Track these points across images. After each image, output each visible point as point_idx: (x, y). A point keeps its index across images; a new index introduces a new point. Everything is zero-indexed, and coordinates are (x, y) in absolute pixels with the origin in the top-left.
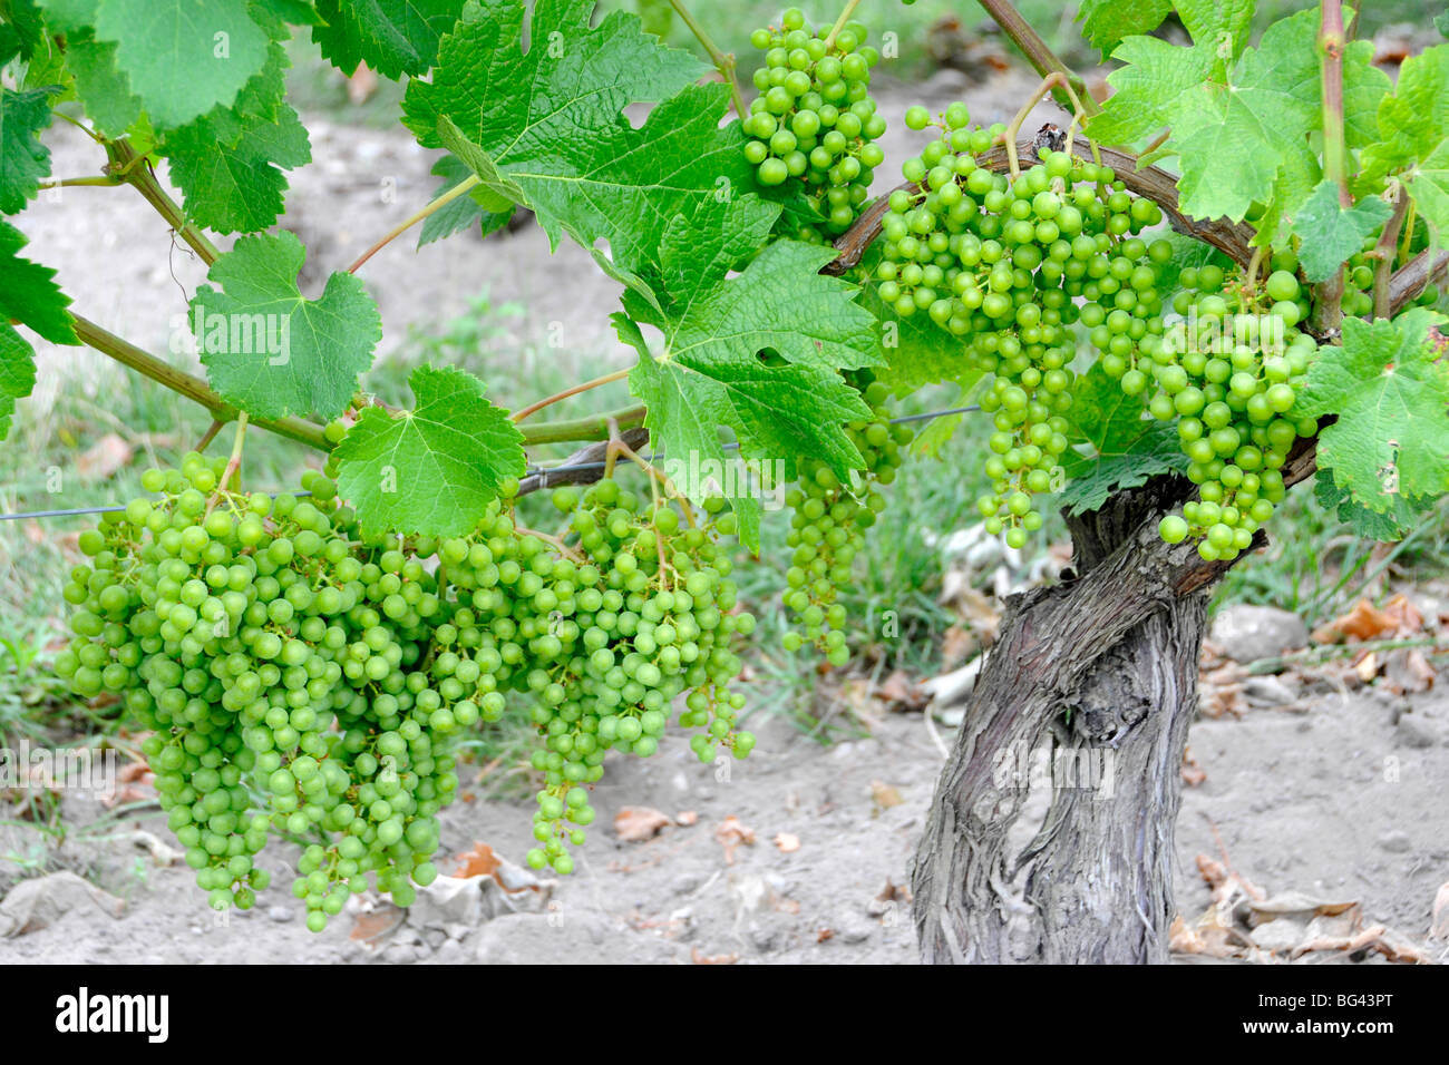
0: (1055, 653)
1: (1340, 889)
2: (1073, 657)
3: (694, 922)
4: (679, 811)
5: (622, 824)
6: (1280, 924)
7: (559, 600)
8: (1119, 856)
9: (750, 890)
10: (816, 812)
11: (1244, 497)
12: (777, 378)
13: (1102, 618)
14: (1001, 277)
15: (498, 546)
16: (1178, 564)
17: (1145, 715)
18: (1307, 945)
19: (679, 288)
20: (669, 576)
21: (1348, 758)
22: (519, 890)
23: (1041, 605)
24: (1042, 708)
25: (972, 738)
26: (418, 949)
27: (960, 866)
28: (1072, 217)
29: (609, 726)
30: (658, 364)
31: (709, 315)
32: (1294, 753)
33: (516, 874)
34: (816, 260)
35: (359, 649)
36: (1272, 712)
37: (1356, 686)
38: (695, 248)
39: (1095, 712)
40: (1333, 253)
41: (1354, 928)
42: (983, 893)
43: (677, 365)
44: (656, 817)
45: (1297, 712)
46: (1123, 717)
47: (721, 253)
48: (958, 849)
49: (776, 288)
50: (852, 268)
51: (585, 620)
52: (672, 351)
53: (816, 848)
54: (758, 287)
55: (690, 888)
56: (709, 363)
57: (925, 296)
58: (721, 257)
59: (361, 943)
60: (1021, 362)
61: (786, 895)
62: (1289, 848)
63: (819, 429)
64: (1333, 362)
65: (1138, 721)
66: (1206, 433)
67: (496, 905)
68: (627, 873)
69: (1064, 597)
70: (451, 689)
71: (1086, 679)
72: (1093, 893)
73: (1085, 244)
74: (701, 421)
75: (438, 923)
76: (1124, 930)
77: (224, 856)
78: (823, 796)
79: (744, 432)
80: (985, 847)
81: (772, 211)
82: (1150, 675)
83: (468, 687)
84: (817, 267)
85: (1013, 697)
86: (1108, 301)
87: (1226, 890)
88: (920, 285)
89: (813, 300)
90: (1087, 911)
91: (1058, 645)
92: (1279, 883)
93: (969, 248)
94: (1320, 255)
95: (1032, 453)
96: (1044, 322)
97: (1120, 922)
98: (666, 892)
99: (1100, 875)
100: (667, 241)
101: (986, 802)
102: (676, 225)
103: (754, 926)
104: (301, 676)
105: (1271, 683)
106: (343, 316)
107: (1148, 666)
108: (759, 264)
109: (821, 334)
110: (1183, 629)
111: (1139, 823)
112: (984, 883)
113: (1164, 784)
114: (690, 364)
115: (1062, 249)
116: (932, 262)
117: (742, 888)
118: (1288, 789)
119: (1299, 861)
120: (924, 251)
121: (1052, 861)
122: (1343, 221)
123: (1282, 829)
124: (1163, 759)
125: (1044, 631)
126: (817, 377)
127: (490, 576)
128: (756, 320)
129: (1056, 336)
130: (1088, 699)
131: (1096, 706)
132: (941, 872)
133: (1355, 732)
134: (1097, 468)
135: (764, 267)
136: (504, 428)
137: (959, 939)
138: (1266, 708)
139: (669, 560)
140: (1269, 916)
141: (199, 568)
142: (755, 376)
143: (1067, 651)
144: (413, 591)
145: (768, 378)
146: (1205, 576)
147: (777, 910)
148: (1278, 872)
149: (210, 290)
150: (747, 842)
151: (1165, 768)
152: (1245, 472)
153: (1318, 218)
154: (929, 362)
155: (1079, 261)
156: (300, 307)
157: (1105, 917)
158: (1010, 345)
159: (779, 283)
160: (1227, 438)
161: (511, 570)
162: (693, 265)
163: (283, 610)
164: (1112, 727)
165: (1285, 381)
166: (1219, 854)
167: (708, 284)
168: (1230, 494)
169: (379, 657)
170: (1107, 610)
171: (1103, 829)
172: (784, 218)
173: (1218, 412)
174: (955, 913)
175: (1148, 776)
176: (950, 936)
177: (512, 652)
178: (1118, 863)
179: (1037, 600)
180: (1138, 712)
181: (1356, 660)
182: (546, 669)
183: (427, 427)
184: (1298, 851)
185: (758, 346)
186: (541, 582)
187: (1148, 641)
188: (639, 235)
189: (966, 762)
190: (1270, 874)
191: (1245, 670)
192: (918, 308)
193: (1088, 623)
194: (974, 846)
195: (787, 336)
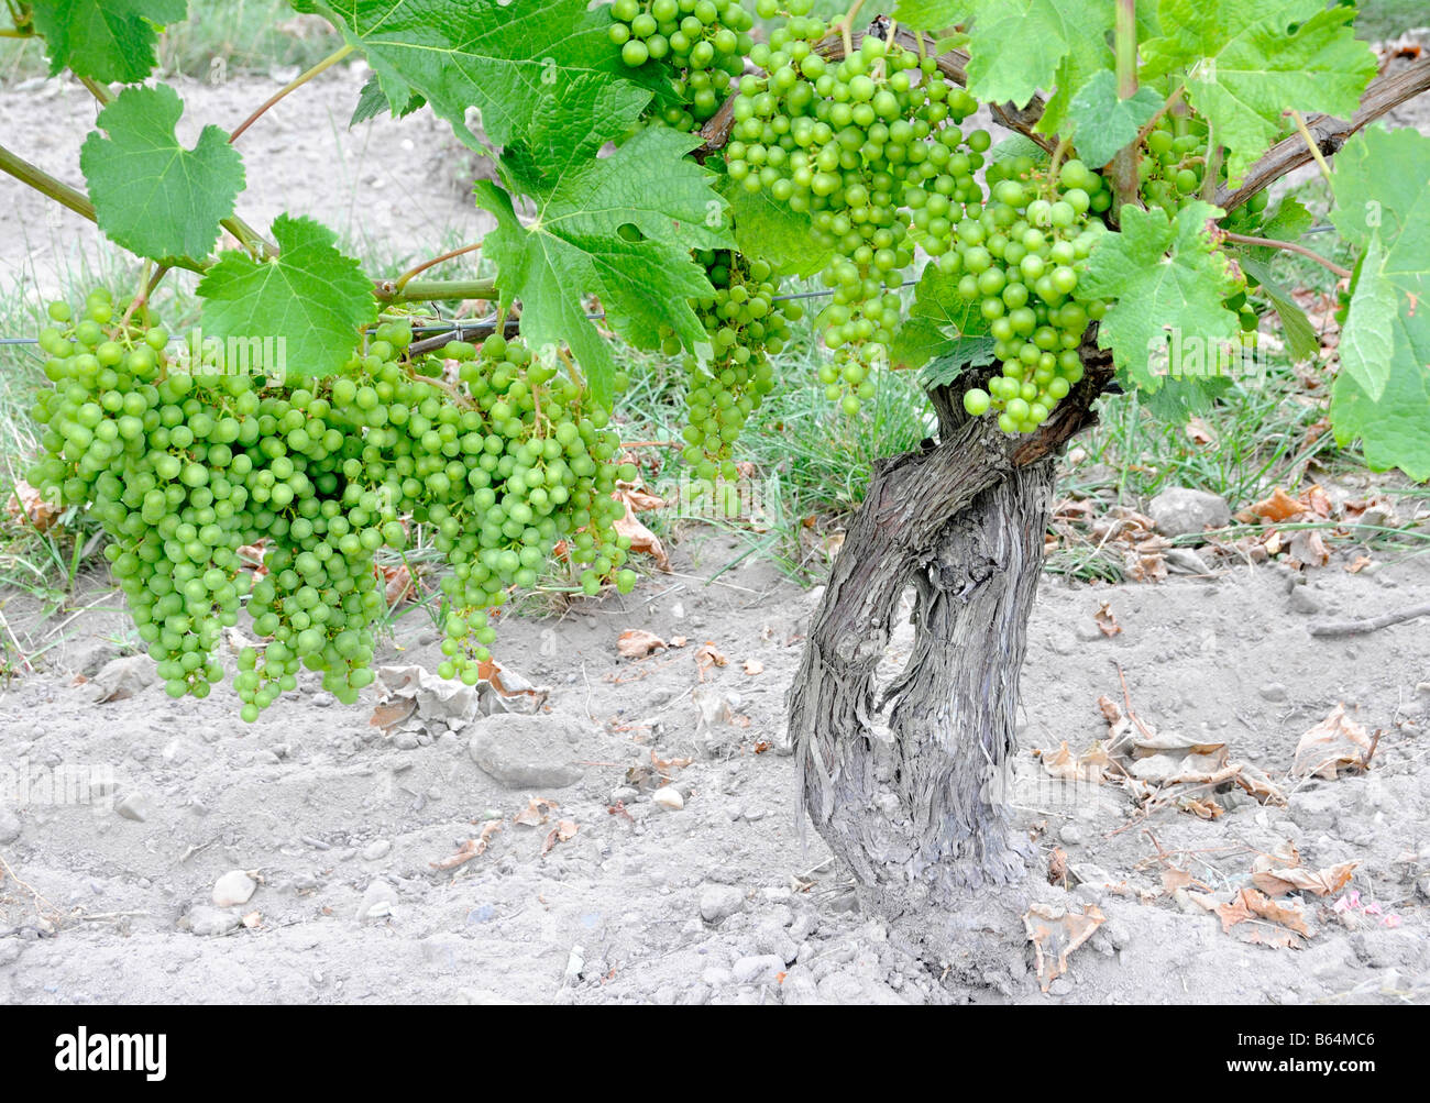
0: (908, 514)
1: (1222, 731)
2: (924, 518)
3: (661, 729)
4: (673, 635)
5: (623, 643)
6: (1159, 758)
7: (444, 442)
8: (967, 697)
9: (710, 705)
10: (784, 642)
11: (1042, 375)
12: (635, 253)
13: (948, 484)
14: (827, 157)
15: (385, 389)
16: (1013, 437)
17: (990, 574)
18: (1176, 778)
19: (549, 162)
20: (543, 426)
21: (1246, 620)
22: (517, 693)
23: (900, 470)
24: (897, 563)
25: (836, 587)
26: (422, 737)
27: (826, 698)
28: (886, 101)
29: (493, 557)
30: (526, 232)
31: (579, 189)
32: (1199, 614)
33: (514, 679)
34: (683, 146)
35: (265, 475)
36: (1185, 579)
37: (1261, 560)
38: (565, 127)
39: (948, 569)
40: (1108, 141)
41: (1221, 765)
42: (849, 723)
43: (548, 234)
44: (652, 638)
45: (1209, 579)
46: (970, 574)
47: (592, 133)
48: (825, 684)
49: (643, 169)
50: (719, 150)
51: (470, 461)
52: (543, 221)
53: (777, 673)
54: (627, 167)
55: (663, 701)
56: (575, 234)
57: (769, 174)
58: (592, 137)
59: (378, 728)
60: (853, 240)
61: (740, 711)
62: (1182, 694)
63: (670, 302)
64: (1113, 248)
65: (984, 579)
66: (1006, 312)
67: (492, 705)
68: (617, 684)
69: (920, 464)
70: (357, 517)
71: (940, 537)
72: (941, 729)
73: (901, 129)
74: (565, 287)
75: (441, 717)
76: (968, 762)
77: (180, 651)
78: (794, 630)
79: (609, 300)
80: (848, 683)
81: (643, 97)
82: (996, 537)
83: (374, 516)
84: (681, 153)
85: (872, 552)
86: (930, 184)
87: (1117, 729)
88: (765, 164)
89: (675, 183)
90: (935, 744)
91: (911, 506)
92: (1171, 722)
93: (805, 130)
94: (1094, 142)
95: (864, 326)
96: (872, 202)
97: (965, 755)
98: (645, 702)
99: (948, 713)
100: (537, 119)
101: (847, 643)
102: (547, 104)
103: (708, 736)
104: (207, 496)
105: (1189, 555)
106: (211, 165)
107: (995, 530)
108: (630, 146)
109: (679, 215)
110: (1029, 498)
111: (985, 669)
112: (849, 713)
113: (1009, 636)
114: (559, 235)
115: (879, 132)
116: (777, 144)
117: (703, 703)
118: (1189, 644)
119: (1190, 705)
120: (768, 134)
121: (911, 698)
122: (1120, 111)
123: (1178, 677)
124: (1008, 614)
125: (900, 493)
126: (668, 254)
127: (380, 415)
128: (621, 197)
129: (883, 217)
130: (943, 557)
131: (949, 563)
132: (811, 702)
133: (1255, 598)
134: (958, 348)
135: (635, 148)
136: (357, 276)
137: (826, 762)
138: (1183, 574)
139: (544, 411)
140: (1149, 751)
141: (96, 392)
142: (616, 250)
143: (919, 513)
144: (316, 427)
145: (626, 251)
146: (1041, 450)
147: (731, 723)
148: (1170, 713)
149: (98, 136)
150: (718, 663)
151: (1011, 622)
152: (1043, 351)
153: (1092, 106)
154: (791, 241)
155: (898, 145)
156: (178, 158)
157: (951, 750)
158: (840, 224)
159: (646, 165)
160: (1024, 318)
161: (399, 413)
162: (564, 143)
163: (183, 436)
164: (961, 583)
165: (1068, 264)
166: (1121, 695)
167: (578, 161)
168: (1029, 370)
169: (284, 483)
170: (953, 477)
171: (954, 673)
172: (654, 102)
173: (1016, 293)
174: (823, 740)
175: (994, 628)
176: (818, 759)
177: (411, 487)
178: (965, 704)
179: (896, 466)
180: (984, 571)
181: (1264, 538)
182: (446, 504)
183: (292, 274)
184: (1190, 697)
185: (621, 220)
186: (429, 425)
187: (997, 508)
188: (512, 106)
189: (832, 606)
190: (1163, 714)
191: (1169, 542)
192: (762, 185)
193: (936, 488)
194: (839, 682)
195: (648, 215)
